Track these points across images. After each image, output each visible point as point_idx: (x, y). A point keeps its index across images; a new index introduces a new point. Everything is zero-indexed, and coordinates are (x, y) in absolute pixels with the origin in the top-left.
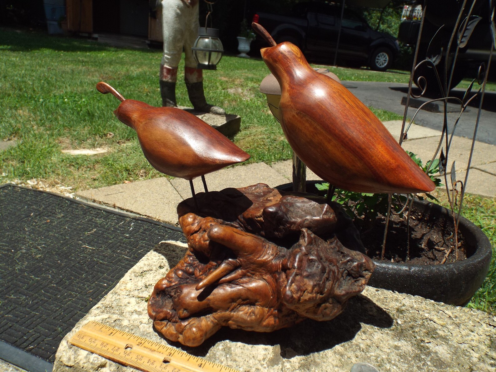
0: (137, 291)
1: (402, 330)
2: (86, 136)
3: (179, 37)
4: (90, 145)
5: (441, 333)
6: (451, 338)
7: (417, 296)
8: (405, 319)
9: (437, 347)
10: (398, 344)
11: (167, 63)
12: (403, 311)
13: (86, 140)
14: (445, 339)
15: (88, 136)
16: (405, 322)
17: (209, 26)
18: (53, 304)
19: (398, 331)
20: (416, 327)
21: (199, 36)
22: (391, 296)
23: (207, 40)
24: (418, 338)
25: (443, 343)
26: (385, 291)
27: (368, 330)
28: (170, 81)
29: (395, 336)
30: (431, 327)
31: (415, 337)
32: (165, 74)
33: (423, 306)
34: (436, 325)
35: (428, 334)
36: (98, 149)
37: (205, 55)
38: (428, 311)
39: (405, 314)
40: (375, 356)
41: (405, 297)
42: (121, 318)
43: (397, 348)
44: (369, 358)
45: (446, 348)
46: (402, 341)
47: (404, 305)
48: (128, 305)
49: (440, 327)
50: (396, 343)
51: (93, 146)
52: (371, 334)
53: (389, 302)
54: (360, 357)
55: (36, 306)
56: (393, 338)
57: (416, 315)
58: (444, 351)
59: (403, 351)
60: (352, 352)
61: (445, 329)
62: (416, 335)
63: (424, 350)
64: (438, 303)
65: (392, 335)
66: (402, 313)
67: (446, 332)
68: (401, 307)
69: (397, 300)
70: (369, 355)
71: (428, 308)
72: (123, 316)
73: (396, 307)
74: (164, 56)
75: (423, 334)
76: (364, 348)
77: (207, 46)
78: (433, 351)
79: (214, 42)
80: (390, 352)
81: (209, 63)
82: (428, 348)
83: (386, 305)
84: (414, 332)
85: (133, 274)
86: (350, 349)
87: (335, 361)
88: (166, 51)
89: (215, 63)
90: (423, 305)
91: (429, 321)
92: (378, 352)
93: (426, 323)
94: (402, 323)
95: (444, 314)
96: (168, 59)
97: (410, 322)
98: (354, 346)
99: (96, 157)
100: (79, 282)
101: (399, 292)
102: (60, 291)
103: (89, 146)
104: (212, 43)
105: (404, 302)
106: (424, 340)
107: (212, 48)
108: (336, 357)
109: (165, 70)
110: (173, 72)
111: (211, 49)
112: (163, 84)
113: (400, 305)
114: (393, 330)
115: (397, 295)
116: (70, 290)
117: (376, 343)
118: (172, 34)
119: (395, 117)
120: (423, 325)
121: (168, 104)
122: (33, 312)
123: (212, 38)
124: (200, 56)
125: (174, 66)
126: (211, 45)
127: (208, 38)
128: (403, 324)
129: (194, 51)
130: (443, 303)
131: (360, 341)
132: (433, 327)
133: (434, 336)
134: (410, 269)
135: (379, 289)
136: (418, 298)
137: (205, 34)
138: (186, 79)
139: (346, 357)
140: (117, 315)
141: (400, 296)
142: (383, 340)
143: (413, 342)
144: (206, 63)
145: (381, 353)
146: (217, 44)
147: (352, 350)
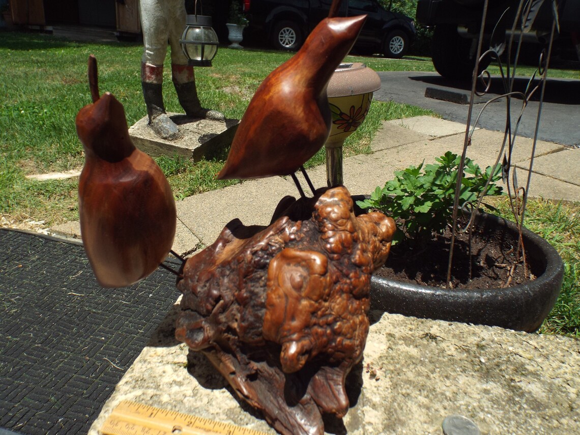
0: (171, 355)
1: (487, 369)
2: (55, 156)
3: (162, 27)
4: (61, 167)
5: (530, 368)
6: (542, 372)
7: (495, 327)
8: (488, 356)
9: (530, 386)
10: (487, 387)
11: (149, 60)
12: (484, 346)
13: (56, 161)
14: (535, 375)
15: (57, 156)
16: (489, 359)
17: (199, 13)
18: (41, 369)
19: (484, 372)
20: (502, 364)
21: (189, 26)
22: (467, 329)
23: (197, 30)
24: (507, 377)
25: (535, 380)
26: (459, 324)
27: (450, 374)
28: (155, 82)
29: (482, 377)
30: (518, 363)
31: (504, 376)
32: (148, 74)
33: (504, 338)
34: (523, 360)
35: (517, 371)
36: (71, 171)
37: (196, 49)
38: (511, 344)
39: (487, 350)
40: (465, 405)
41: (482, 329)
42: (158, 393)
43: (486, 392)
44: (459, 408)
45: (539, 385)
46: (490, 383)
47: (483, 339)
48: (164, 374)
49: (528, 361)
50: (484, 386)
51: (65, 168)
52: (454, 379)
53: (467, 337)
54: (448, 408)
55: (18, 374)
56: (479, 381)
57: (499, 349)
58: (538, 390)
59: (494, 395)
60: (439, 403)
61: (533, 363)
62: (504, 374)
63: (517, 391)
64: (519, 333)
65: (478, 376)
66: (483, 350)
67: (536, 366)
68: (481, 341)
69: (474, 334)
70: (458, 405)
71: (510, 339)
72: (161, 390)
73: (475, 342)
74: (145, 52)
75: (511, 372)
76: (451, 396)
77: (198, 37)
78: (527, 390)
79: (206, 32)
80: (480, 397)
81: (202, 58)
82: (520, 388)
83: (464, 341)
84: (501, 370)
85: (161, 335)
86: (436, 400)
87: (422, 417)
88: (147, 46)
89: (209, 59)
90: (504, 337)
91: (514, 356)
92: (467, 399)
93: (512, 359)
94: (486, 360)
95: (529, 345)
96: (150, 55)
97: (494, 359)
98: (439, 396)
99: (71, 182)
100: (70, 338)
101: (475, 324)
102: (47, 352)
103: (60, 168)
104: (205, 33)
105: (482, 335)
106: (514, 378)
107: (205, 40)
108: (422, 412)
109: (147, 70)
110: (157, 71)
111: (203, 42)
112: (146, 86)
113: (479, 339)
114: (478, 371)
115: (473, 327)
116: (59, 350)
117: (463, 389)
118: (153, 24)
119: (420, 111)
120: (509, 361)
121: (154, 110)
122: (16, 382)
123: (203, 28)
124: (191, 50)
125: (158, 63)
126: (203, 37)
127: (199, 28)
128: (487, 362)
129: (182, 44)
130: (524, 333)
131: (444, 388)
132: (520, 362)
133: (524, 372)
134: (482, 296)
135: (452, 323)
136: (496, 329)
137: (195, 23)
138: (174, 79)
139: (433, 410)
140: (152, 390)
141: (477, 329)
142: (469, 384)
143: (502, 382)
144: (199, 59)
145: (470, 400)
146: (211, 35)
147: (438, 401)
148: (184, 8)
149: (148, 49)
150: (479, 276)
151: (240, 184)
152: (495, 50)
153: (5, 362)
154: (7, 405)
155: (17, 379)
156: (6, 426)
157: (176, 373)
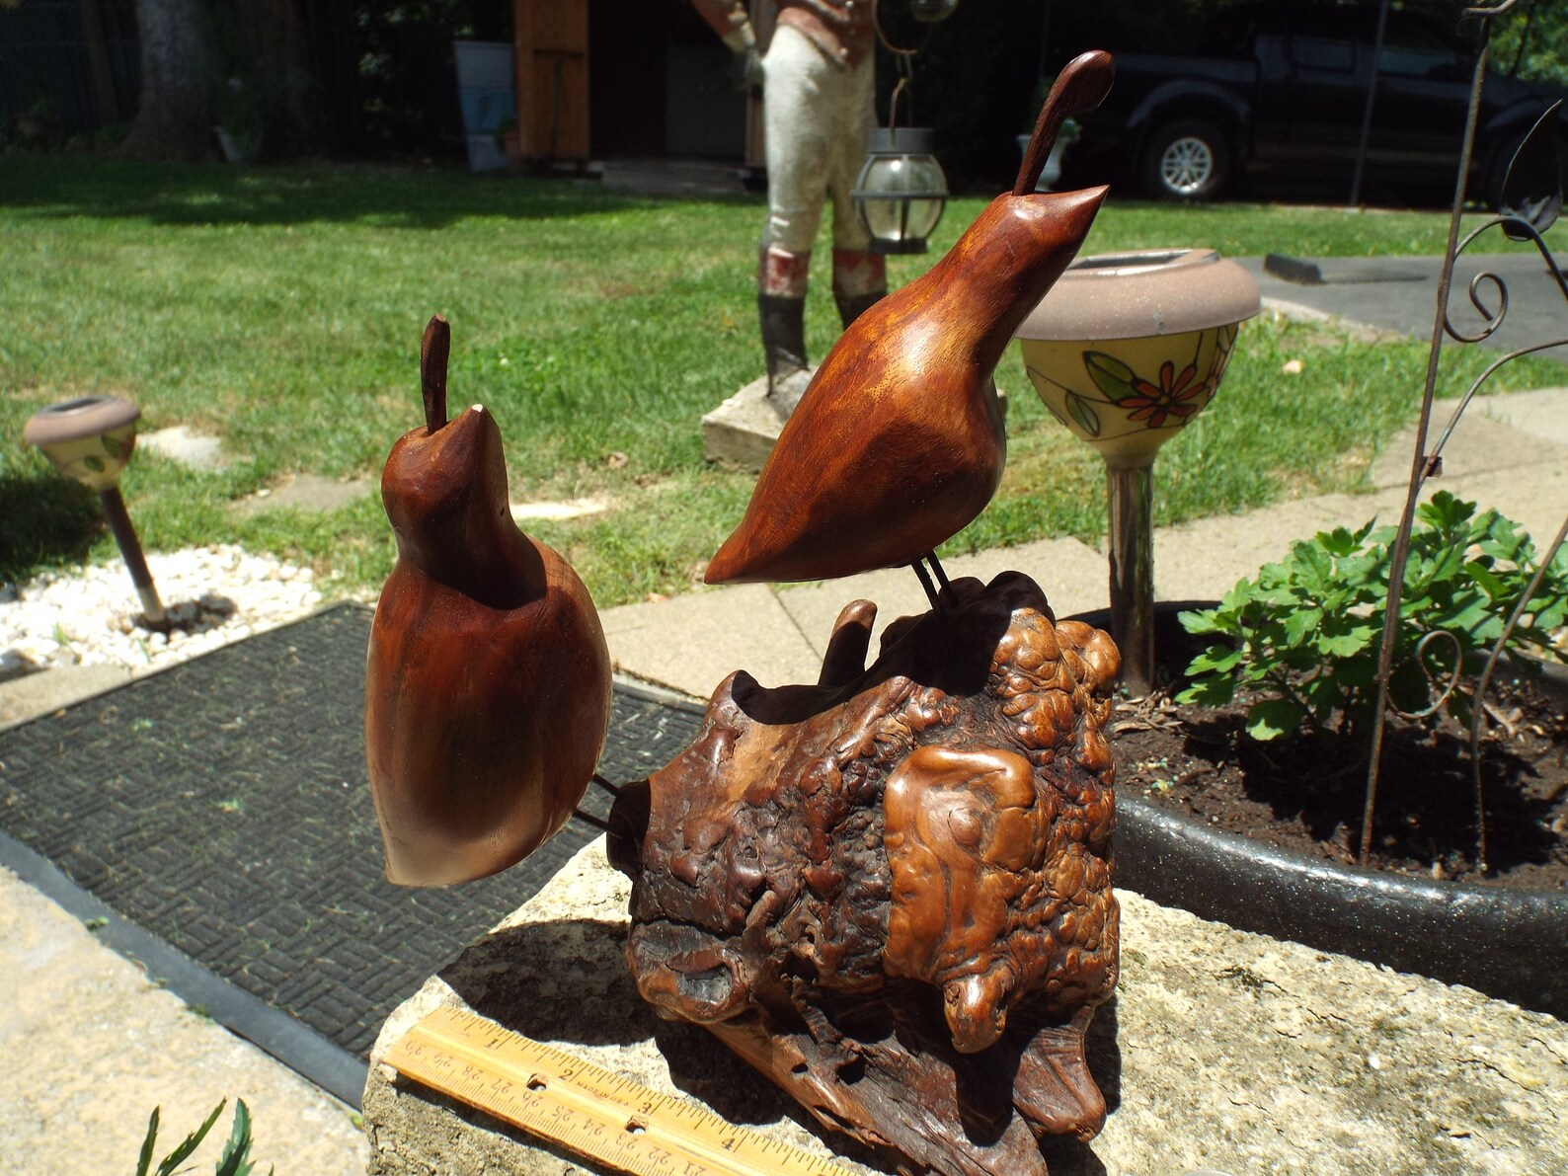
0: (592, 907)
1: (1378, 1087)
2: (551, 465)
3: (814, 160)
4: (561, 490)
5: (1515, 1110)
6: (1548, 1128)
7: (1458, 988)
8: (1397, 1056)
9: (1489, 1154)
10: (1353, 1129)
11: (775, 240)
12: (1398, 1029)
13: (552, 477)
14: (1525, 1132)
15: (556, 464)
16: (1395, 1064)
17: (901, 122)
18: (438, 938)
19: (1363, 1091)
20: (1433, 1083)
21: (873, 157)
22: (1366, 979)
23: (896, 166)
24: (1430, 1117)
25: (1517, 1142)
26: (1350, 963)
27: (1259, 1078)
28: (788, 294)
29: (1348, 1103)
30: (1483, 1090)
31: (1418, 1114)
32: (772, 273)
33: (1472, 1020)
34: (1503, 1085)
35: (1467, 1109)
36: (582, 501)
37: (892, 211)
38: (1488, 1038)
39: (1401, 1041)
40: (1264, 1158)
41: (1413, 987)
42: (538, 975)
43: (1345, 1139)
44: (1243, 1160)
45: (1521, 1157)
46: (1370, 1122)
47: (1404, 1012)
48: (563, 942)
49: (1517, 1092)
50: (1347, 1127)
51: (569, 493)
52: (1266, 1092)
53: (1354, 998)
54: (1212, 1154)
55: (394, 940)
56: (1339, 1109)
57: (1443, 1045)
58: (1510, 1167)
59: (1365, 1152)
60: (1192, 1137)
61: (1534, 1100)
62: (1423, 1108)
63: (1441, 1157)
64: (1531, 1014)
65: (1339, 1098)
66: (1391, 1037)
67: (1539, 1108)
68: (1394, 1016)
69: (1383, 994)
70: (1244, 1153)
71: (1490, 1026)
72: (547, 970)
73: (1376, 1015)
74: (768, 222)
75: (1448, 1109)
76: (1233, 1128)
77: (895, 183)
78: (1474, 1163)
79: (917, 168)
80: (1317, 1149)
81: (903, 232)
82: (1455, 1153)
83: (1341, 1007)
84: (1419, 1098)
85: (589, 861)
86: (1189, 1127)
87: (1130, 1156)
88: (775, 206)
89: (921, 234)
90: (1474, 1018)
91: (1482, 1071)
92: (1279, 1145)
93: (1470, 1075)
94: (1385, 1065)
95: (1545, 1052)
96: (780, 228)
97: (1412, 1066)
98: (1201, 1121)
99: (575, 526)
100: (509, 881)
101: (1398, 970)
102: (457, 904)
103: (558, 494)
104: (912, 172)
105: (1407, 1001)
106: (1446, 1125)
107: (912, 187)
108: (1135, 1146)
109: (772, 264)
110: (795, 267)
111: (907, 193)
112: (767, 304)
113: (1390, 1010)
114: (1347, 1086)
115: (1388, 977)
116: (483, 903)
117: (1277, 1120)
118: (793, 154)
120: (1457, 1080)
121: (781, 363)
122: (385, 956)
123: (910, 158)
124: (876, 213)
125: (800, 248)
126: (906, 181)
127: (899, 159)
128: (1385, 1070)
130: (1549, 1017)
131: (1226, 1106)
132: (1492, 1088)
133: (1490, 1117)
134: (1451, 898)
135: (1327, 955)
136: (1463, 993)
137: (890, 148)
138: (836, 286)
139: (1168, 1149)
140: (529, 968)
141: (1397, 983)
142: (1302, 1111)
143: (1407, 1127)
144: (896, 236)
145: (1286, 1150)
146: (928, 176)
147: (1191, 1132)
148: (871, 112)
149: (777, 216)
150: (1541, 860)
151: (969, 556)
152: (1526, 215)
153: (372, 909)
154: (359, 1002)
155: (387, 952)
156: (350, 1046)
157: (589, 945)
